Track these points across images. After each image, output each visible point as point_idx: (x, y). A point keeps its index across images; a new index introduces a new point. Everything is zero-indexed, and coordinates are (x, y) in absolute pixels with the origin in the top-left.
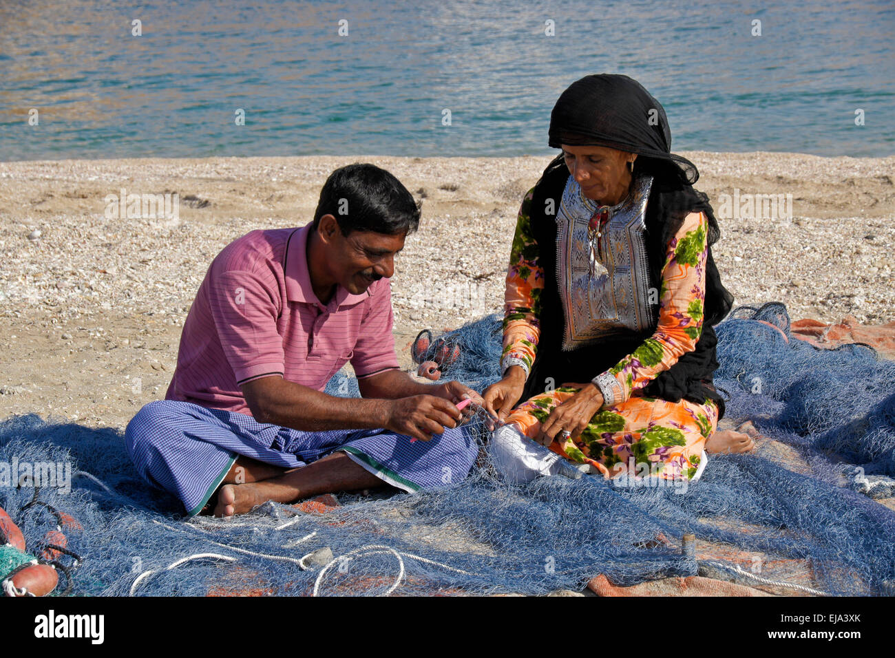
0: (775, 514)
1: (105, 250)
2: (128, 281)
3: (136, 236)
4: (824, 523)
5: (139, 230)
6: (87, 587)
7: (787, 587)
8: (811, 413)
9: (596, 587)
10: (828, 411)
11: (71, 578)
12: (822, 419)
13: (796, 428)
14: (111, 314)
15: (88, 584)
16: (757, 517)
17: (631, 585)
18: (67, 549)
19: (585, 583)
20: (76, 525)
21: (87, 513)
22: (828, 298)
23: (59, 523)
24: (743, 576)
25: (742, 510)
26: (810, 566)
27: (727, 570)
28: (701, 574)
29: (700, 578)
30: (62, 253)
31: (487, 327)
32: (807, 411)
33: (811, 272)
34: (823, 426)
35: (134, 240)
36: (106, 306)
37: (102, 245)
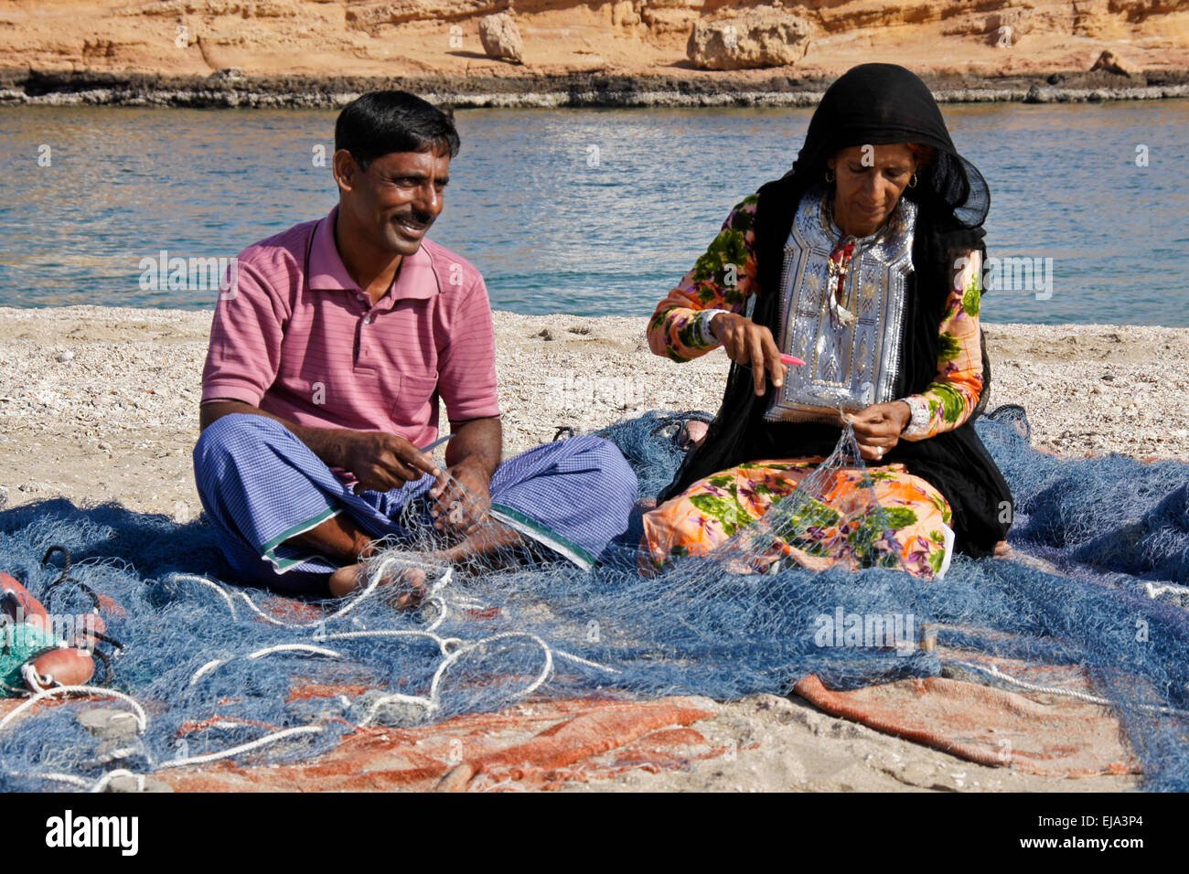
0: (1033, 619)
1: (153, 374)
2: (182, 400)
3: (192, 361)
4: (1099, 628)
5: (195, 353)
6: (131, 678)
7: (1059, 695)
8: (1068, 520)
9: (805, 689)
10: (1090, 518)
11: (111, 666)
12: (1082, 527)
13: (1048, 540)
14: (160, 430)
15: (134, 675)
16: (1010, 623)
17: (850, 689)
18: (106, 635)
19: (792, 685)
20: (118, 610)
21: (133, 599)
22: (1063, 437)
23: (96, 605)
24: (999, 679)
25: (990, 616)
26: (1086, 673)
27: (980, 672)
28: (945, 674)
29: (943, 680)
30: (99, 376)
31: (645, 425)
32: (1063, 516)
33: (1039, 411)
34: (1085, 535)
35: (190, 364)
36: (155, 423)
37: (149, 370)
